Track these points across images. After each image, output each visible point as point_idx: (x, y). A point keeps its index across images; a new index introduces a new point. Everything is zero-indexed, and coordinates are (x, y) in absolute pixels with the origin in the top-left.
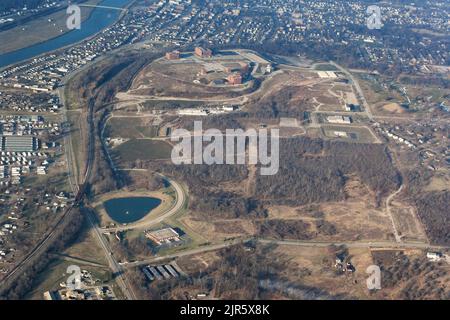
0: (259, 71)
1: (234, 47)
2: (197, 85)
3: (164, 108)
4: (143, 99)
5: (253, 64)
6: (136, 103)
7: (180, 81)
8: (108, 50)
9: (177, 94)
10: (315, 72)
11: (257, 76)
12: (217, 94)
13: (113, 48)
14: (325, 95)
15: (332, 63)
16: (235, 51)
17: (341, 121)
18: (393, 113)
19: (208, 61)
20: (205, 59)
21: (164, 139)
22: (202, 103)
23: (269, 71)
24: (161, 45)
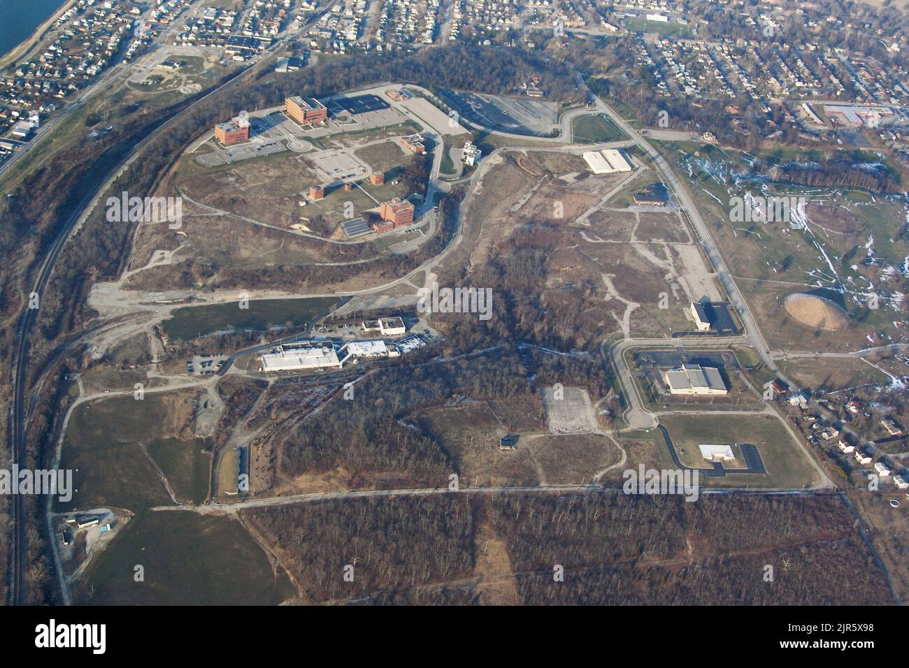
0: (447, 167)
1: (376, 79)
2: (303, 240)
3: (222, 345)
4: (163, 304)
5: (429, 143)
6: (146, 327)
7: (257, 229)
8: (69, 93)
9: (253, 280)
10: (576, 149)
11: (446, 187)
12: (357, 270)
13: (82, 86)
14: (627, 259)
15: (601, 107)
16: (379, 91)
17: (703, 391)
18: (818, 333)
19: (321, 143)
20: (314, 133)
21: (231, 509)
22: (323, 305)
23: (470, 161)
24: (198, 62)
